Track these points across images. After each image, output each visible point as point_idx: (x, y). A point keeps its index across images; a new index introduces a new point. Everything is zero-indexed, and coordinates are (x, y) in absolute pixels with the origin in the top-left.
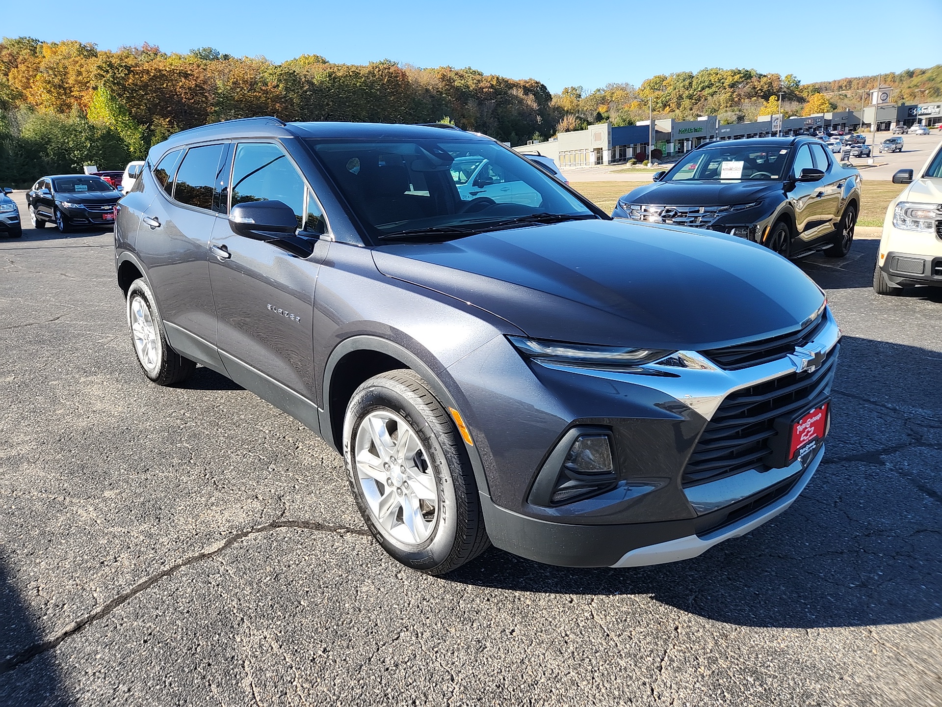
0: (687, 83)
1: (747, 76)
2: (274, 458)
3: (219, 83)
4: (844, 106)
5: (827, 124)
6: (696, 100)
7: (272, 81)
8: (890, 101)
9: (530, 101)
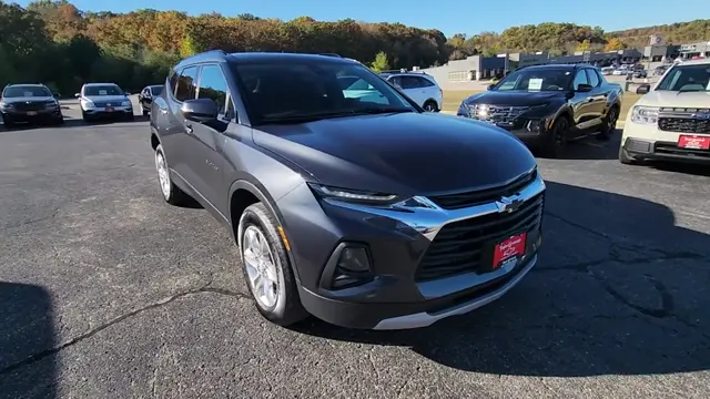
0: (531, 31)
1: (570, 27)
2: (217, 251)
3: (252, 33)
4: (631, 46)
5: (620, 56)
6: (536, 42)
7: (282, 32)
8: (663, 43)
9: (433, 42)
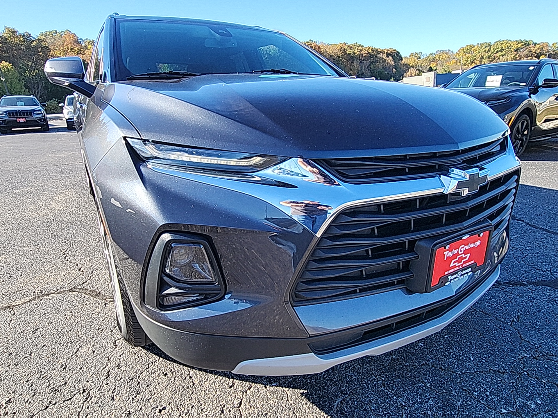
0: (487, 49)
1: (527, 44)
9: (390, 60)
